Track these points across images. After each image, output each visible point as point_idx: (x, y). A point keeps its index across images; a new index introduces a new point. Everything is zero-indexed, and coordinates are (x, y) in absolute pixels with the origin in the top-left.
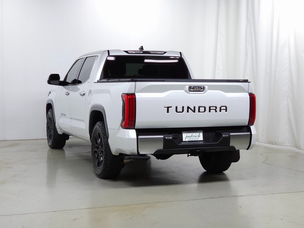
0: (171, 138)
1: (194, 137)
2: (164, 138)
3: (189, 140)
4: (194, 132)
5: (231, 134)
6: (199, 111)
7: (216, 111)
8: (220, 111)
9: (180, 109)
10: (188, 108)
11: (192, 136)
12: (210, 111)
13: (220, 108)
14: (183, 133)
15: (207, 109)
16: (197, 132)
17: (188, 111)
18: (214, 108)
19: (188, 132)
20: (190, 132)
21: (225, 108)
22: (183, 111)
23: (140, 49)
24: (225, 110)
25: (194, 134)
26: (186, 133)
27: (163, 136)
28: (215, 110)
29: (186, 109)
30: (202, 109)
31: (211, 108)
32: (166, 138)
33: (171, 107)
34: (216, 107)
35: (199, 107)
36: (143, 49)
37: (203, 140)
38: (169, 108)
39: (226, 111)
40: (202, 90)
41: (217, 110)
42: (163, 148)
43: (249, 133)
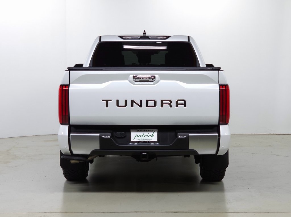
0: (109, 136)
1: (146, 137)
2: (100, 137)
3: (138, 141)
4: (146, 131)
5: (190, 135)
6: (147, 106)
7: (171, 106)
8: (177, 106)
9: (122, 103)
10: (133, 102)
11: (144, 136)
12: (162, 106)
13: (177, 102)
14: (131, 132)
15: (159, 103)
16: (150, 131)
17: (132, 106)
18: (169, 101)
19: (138, 131)
20: (140, 131)
21: (183, 102)
22: (126, 105)
23: (143, 34)
24: (183, 105)
25: (146, 133)
26: (136, 131)
27: (99, 135)
28: (170, 104)
29: (129, 103)
30: (151, 103)
31: (164, 102)
32: (103, 136)
33: (111, 100)
34: (171, 102)
35: (147, 101)
36: (146, 34)
37: (157, 141)
38: (109, 102)
39: (185, 106)
40: (151, 80)
41: (171, 104)
42: (99, 149)
43: (217, 134)
